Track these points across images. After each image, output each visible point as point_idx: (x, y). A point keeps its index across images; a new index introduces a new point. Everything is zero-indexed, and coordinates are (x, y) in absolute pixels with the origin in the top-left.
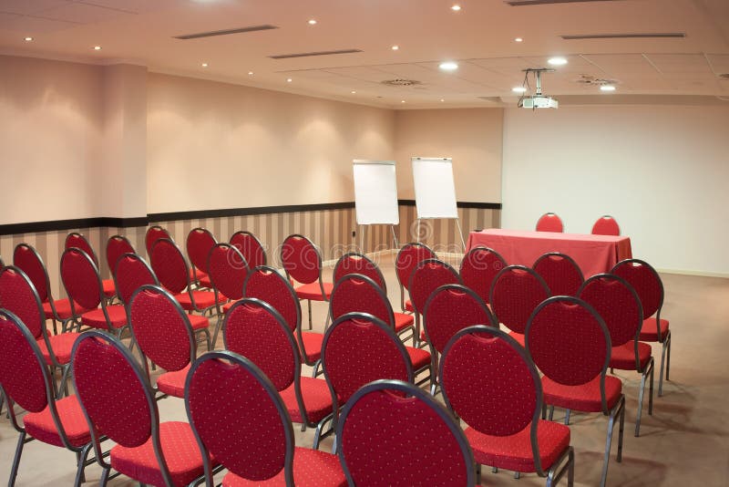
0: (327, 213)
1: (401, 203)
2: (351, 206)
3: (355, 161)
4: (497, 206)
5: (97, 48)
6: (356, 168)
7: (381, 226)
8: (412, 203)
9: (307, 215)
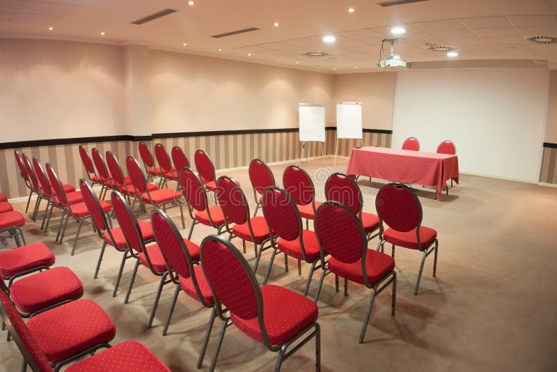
0: (284, 134)
1: (327, 129)
2: (297, 130)
3: (300, 104)
4: (389, 132)
5: (103, 34)
6: (301, 108)
7: (312, 142)
8: (335, 129)
9: (271, 135)
